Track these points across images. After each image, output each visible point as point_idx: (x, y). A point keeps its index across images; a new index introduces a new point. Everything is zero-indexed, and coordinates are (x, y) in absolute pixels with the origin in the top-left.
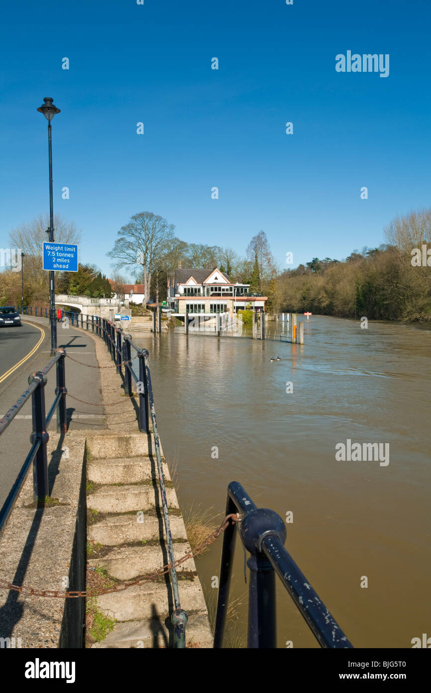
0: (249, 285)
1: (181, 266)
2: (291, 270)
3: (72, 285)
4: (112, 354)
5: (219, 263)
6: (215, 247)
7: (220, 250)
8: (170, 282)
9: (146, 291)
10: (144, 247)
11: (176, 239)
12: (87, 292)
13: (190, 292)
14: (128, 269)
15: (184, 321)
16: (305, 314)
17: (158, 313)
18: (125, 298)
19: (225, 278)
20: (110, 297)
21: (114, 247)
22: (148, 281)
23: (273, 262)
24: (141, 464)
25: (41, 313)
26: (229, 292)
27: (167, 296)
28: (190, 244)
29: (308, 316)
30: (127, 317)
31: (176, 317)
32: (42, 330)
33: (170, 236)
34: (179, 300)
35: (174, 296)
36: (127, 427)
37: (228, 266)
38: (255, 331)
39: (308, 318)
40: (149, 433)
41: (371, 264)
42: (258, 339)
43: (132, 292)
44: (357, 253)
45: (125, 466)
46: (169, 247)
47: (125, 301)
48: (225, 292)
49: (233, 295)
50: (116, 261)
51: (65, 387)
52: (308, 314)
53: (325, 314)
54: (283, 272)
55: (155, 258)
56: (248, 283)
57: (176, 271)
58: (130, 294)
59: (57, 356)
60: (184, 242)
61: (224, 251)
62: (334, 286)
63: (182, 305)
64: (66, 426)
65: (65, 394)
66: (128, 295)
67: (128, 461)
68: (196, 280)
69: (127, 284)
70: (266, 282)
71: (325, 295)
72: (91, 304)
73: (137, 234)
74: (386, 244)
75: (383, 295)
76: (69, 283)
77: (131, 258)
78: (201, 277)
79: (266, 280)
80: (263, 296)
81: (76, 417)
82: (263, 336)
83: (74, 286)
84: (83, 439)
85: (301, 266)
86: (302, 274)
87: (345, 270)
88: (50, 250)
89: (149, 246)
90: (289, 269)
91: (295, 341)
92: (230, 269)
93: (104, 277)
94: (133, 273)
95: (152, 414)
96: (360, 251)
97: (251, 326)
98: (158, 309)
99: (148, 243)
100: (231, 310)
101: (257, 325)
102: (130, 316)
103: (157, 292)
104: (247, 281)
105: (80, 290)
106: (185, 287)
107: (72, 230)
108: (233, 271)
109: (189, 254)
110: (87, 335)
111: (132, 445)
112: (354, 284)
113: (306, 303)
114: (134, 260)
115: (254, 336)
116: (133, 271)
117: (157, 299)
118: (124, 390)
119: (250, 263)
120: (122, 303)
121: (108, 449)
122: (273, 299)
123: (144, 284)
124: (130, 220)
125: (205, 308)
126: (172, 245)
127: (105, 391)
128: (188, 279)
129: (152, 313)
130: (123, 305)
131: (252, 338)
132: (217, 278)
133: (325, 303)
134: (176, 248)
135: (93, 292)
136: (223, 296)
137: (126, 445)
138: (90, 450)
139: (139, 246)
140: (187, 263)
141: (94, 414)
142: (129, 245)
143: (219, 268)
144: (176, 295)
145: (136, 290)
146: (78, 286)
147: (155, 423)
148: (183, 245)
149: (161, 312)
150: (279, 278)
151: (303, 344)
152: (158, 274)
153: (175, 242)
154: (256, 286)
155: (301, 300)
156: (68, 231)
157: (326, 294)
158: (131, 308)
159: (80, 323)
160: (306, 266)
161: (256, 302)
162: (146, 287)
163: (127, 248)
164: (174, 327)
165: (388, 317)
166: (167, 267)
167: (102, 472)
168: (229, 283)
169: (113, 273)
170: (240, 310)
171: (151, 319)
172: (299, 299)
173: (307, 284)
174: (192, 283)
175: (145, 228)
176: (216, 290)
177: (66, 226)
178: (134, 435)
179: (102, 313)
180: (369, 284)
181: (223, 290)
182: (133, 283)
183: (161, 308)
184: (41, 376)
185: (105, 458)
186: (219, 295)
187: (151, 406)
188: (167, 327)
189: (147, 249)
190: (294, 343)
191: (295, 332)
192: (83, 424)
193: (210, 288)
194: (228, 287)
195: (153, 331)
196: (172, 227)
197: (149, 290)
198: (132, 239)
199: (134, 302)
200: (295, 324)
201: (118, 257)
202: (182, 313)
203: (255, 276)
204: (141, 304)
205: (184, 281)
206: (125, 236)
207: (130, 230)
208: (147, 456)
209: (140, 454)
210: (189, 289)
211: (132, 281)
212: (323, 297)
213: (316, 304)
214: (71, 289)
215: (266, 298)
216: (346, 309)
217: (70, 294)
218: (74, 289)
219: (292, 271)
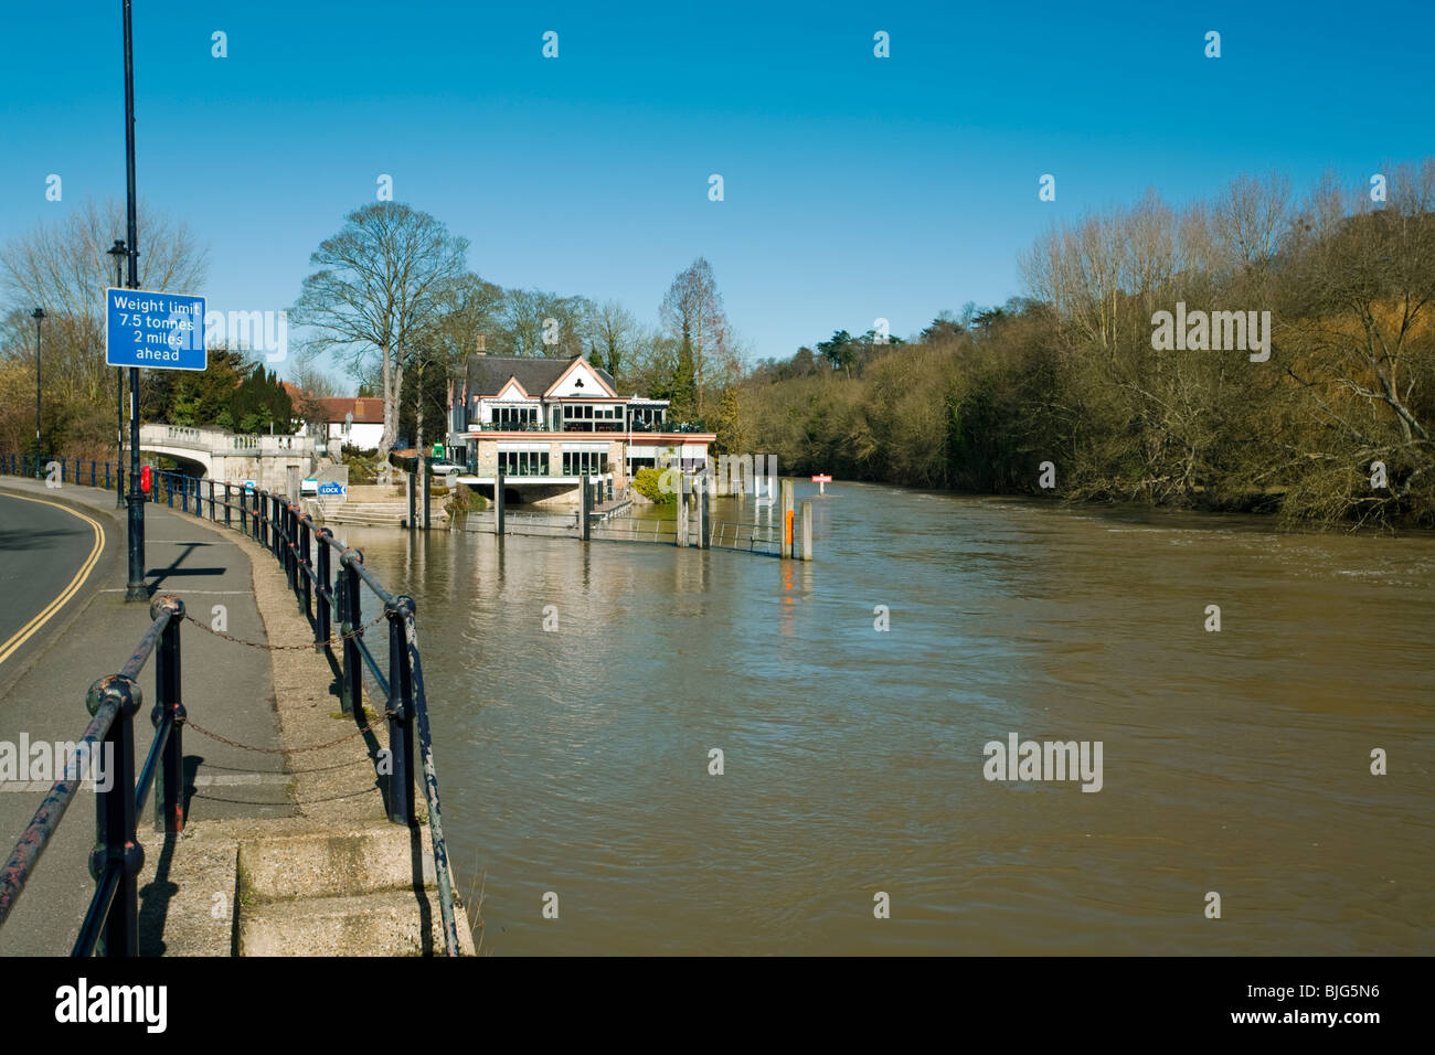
0: (667, 402)
1: (483, 349)
2: (776, 362)
3: (180, 397)
4: (303, 597)
5: (587, 341)
6: (577, 298)
7: (590, 307)
8: (456, 391)
9: (388, 416)
10: (384, 299)
11: (471, 276)
12: (224, 416)
13: (510, 420)
14: (337, 355)
15: (492, 498)
16: (815, 479)
17: (423, 477)
18: (331, 436)
19: (603, 383)
20: (287, 432)
21: (301, 295)
22: (393, 389)
23: (730, 341)
24: (393, 912)
25: (93, 476)
26: (614, 420)
27: (445, 430)
28: (509, 292)
29: (822, 485)
30: (336, 486)
31: (471, 486)
32: (96, 525)
33: (454, 270)
34: (477, 440)
35: (466, 430)
36: (353, 808)
37: (612, 350)
38: (684, 525)
39: (822, 490)
40: (414, 825)
41: (984, 350)
42: (692, 546)
43: (349, 417)
44: (949, 320)
45: (348, 919)
46: (453, 297)
47: (332, 443)
48: (604, 420)
49: (625, 428)
50: (306, 333)
51: (179, 701)
52: (823, 479)
53: (867, 479)
54: (756, 366)
55: (414, 327)
56: (665, 396)
57: (469, 363)
58: (343, 423)
59: (159, 619)
60: (493, 287)
61: (600, 310)
62: (890, 404)
63: (488, 454)
64: (180, 812)
65: (181, 723)
66: (339, 426)
67: (356, 906)
68: (524, 387)
69: (336, 395)
70: (713, 395)
71: (866, 430)
72: (234, 451)
73: (365, 262)
74: (1022, 296)
75: (1014, 431)
76: (171, 390)
77: (348, 326)
78: (539, 382)
79: (711, 388)
80: (705, 432)
81: (207, 784)
82: (706, 538)
83: (186, 401)
84: (232, 847)
85: (804, 353)
86: (806, 372)
87: (918, 363)
88: (127, 310)
89: (398, 294)
90: (771, 360)
91: (789, 552)
92: (615, 358)
93: (273, 377)
94: (354, 368)
95: (426, 776)
96: (956, 316)
97: (675, 509)
98: (422, 465)
99: (394, 285)
100: (619, 468)
101: (689, 508)
102: (344, 484)
103: (420, 418)
104: (662, 391)
105: (204, 412)
106: (496, 406)
107: (181, 246)
108: (623, 365)
109: (506, 318)
110: (226, 540)
111: (368, 859)
112: (942, 401)
113: (816, 449)
114: (355, 332)
115: (682, 538)
116: (353, 360)
117: (419, 438)
118: (338, 700)
119: (671, 343)
120: (322, 448)
121: (301, 871)
122: (731, 438)
123: (383, 396)
124: (346, 222)
125: (550, 461)
126: (460, 293)
127: (286, 703)
128: (504, 383)
129: (405, 477)
130: (324, 454)
131: (675, 545)
132: (581, 382)
133: (867, 451)
134: (472, 299)
135: (240, 419)
136: (597, 430)
137: (352, 860)
138: (249, 875)
139: (370, 294)
140: (500, 342)
141: (260, 772)
142: (343, 292)
143: (587, 354)
144: (470, 426)
145: (360, 414)
146: (198, 402)
147: (435, 802)
148: (490, 294)
149: (430, 472)
150: (746, 382)
151: (810, 561)
152: (420, 372)
153: (470, 284)
154: (685, 404)
155: (804, 442)
156: (169, 250)
157: (869, 425)
158: (346, 463)
159: (205, 505)
160: (816, 352)
161: (685, 448)
162: (388, 406)
163: (337, 299)
164: (465, 513)
165: (1029, 487)
166: (445, 350)
167: (284, 939)
168: (615, 395)
169: (297, 367)
170: (642, 468)
171: (401, 493)
172: (799, 439)
173: (818, 400)
174: (513, 395)
175: (387, 247)
176: (578, 414)
177: (164, 235)
178: (374, 832)
179: (265, 474)
180: (979, 400)
181: (599, 414)
182: (352, 393)
183: (430, 461)
184: (125, 688)
185: (291, 898)
186: (587, 427)
187: (424, 753)
188: (445, 513)
189: (392, 302)
190: (786, 557)
191: (789, 527)
192: (230, 803)
193: (562, 408)
194: (611, 408)
195: (408, 526)
196: (461, 245)
197: (397, 413)
198: (351, 276)
199: (354, 444)
200: (790, 507)
201: (313, 324)
202: (488, 475)
203: (684, 379)
204: (375, 451)
205: (494, 391)
206: (330, 267)
207: (346, 250)
208: (409, 890)
209: (390, 883)
210: (505, 411)
211: (349, 387)
212: (860, 433)
213: (843, 453)
214: (178, 408)
215: (712, 437)
216: (920, 467)
217: (174, 424)
218: (188, 408)
219: (780, 364)
